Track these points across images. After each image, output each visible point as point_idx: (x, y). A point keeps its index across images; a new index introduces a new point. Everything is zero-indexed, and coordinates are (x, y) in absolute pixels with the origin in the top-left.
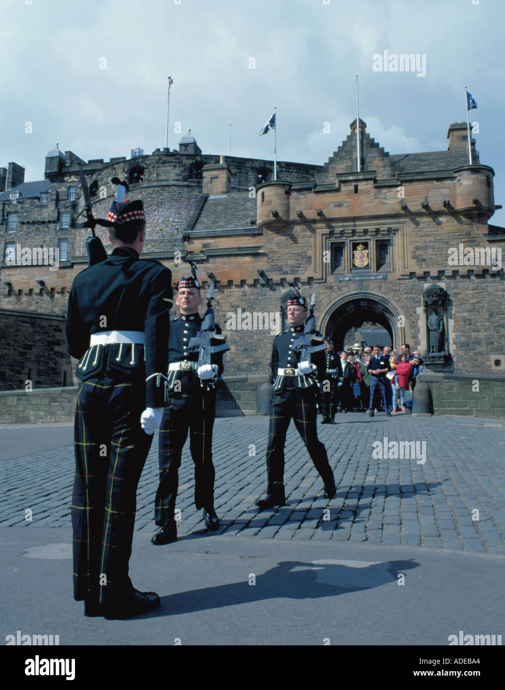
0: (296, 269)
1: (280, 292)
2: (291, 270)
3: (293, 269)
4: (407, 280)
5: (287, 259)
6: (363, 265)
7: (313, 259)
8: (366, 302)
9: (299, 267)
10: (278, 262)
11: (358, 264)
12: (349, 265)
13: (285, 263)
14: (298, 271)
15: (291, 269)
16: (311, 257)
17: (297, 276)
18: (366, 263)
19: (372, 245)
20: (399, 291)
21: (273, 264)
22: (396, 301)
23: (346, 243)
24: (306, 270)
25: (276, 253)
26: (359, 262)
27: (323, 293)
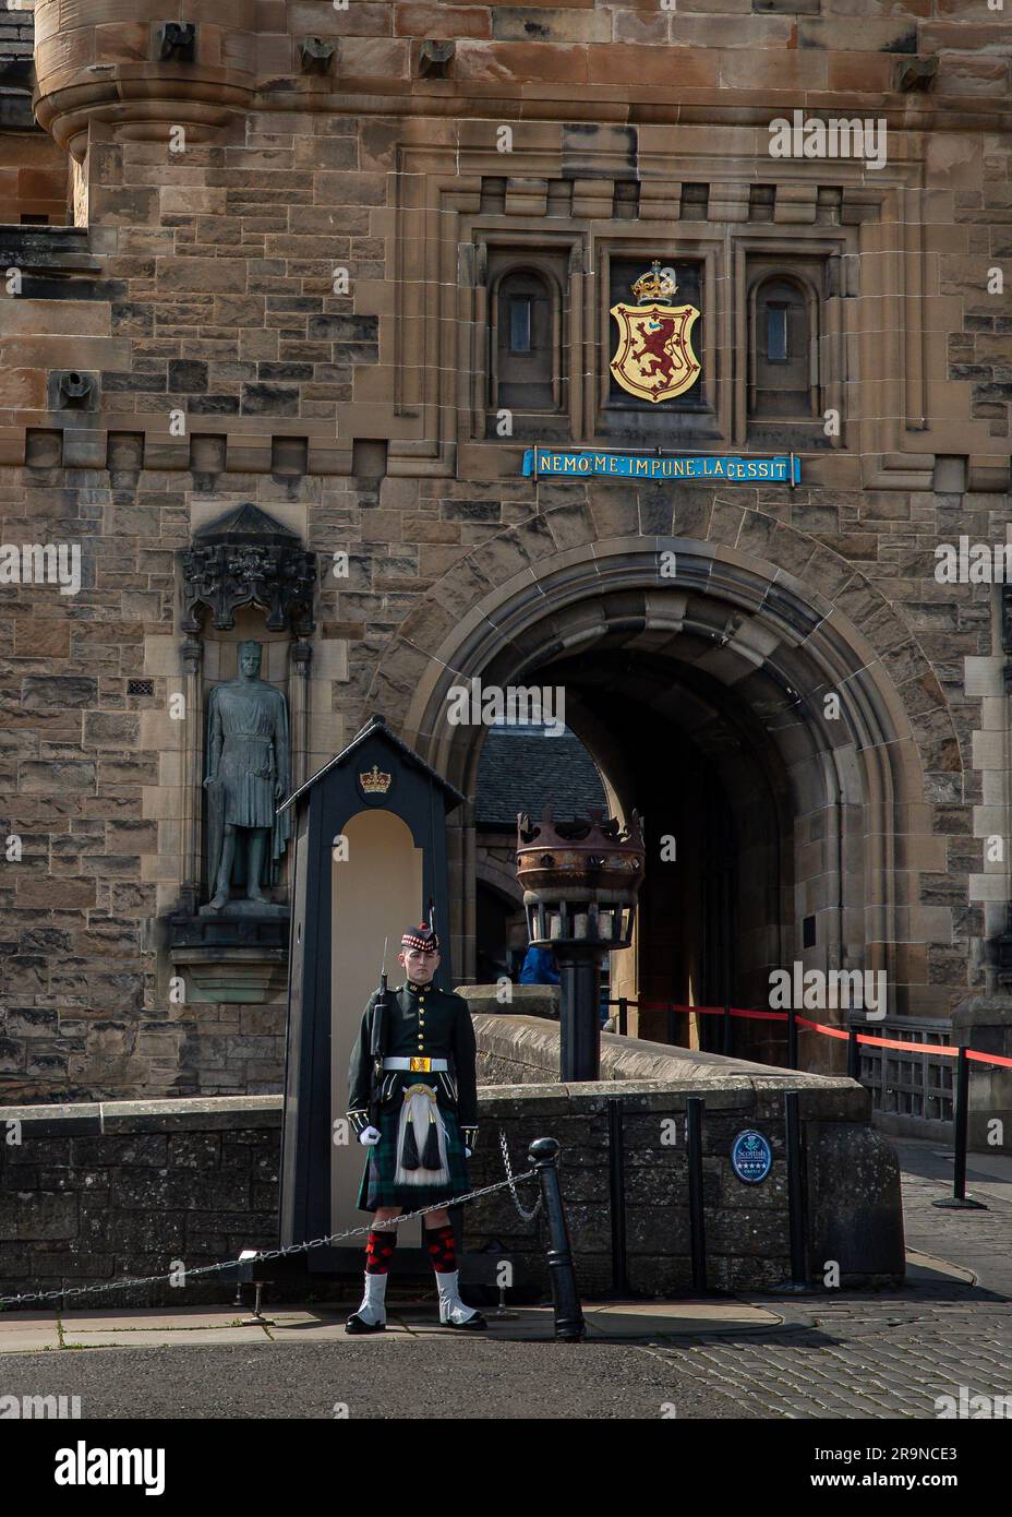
0: (285, 385)
1: (186, 513)
2: (252, 391)
3: (270, 383)
4: (916, 499)
5: (233, 323)
6: (665, 386)
7: (384, 336)
8: (679, 608)
9: (304, 373)
10: (178, 333)
11: (637, 378)
12: (591, 385)
13: (221, 344)
14: (293, 394)
15: (255, 381)
16: (374, 320)
17: (293, 427)
18: (682, 378)
19: (726, 278)
20: (870, 556)
21: (145, 344)
22: (854, 611)
23: (576, 249)
24: (344, 394)
25: (164, 277)
26: (644, 372)
27: (438, 541)
